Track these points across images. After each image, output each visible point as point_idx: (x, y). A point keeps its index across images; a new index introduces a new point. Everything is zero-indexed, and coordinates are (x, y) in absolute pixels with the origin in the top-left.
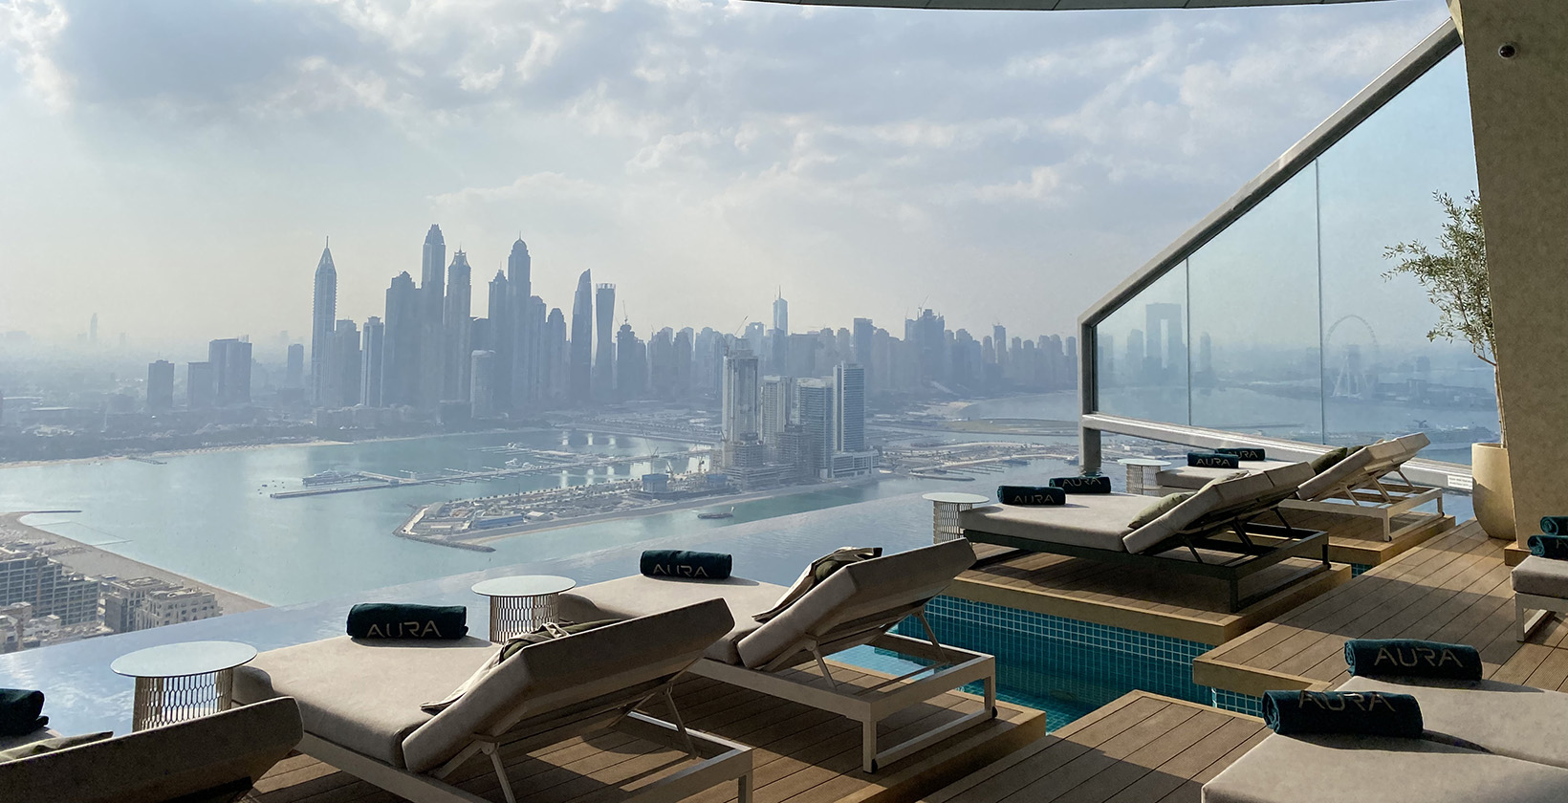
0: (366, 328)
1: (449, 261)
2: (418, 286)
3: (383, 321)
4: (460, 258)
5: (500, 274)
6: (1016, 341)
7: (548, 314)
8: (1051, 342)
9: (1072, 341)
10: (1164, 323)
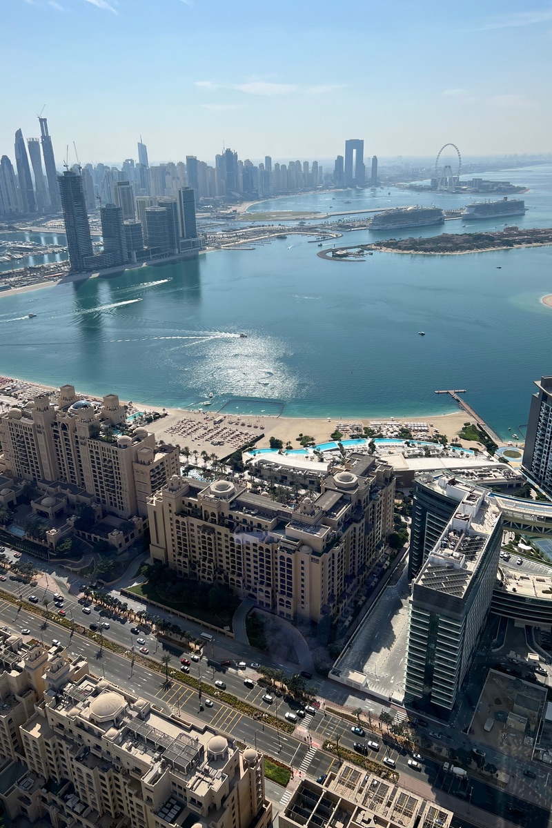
6: (277, 165)
8: (295, 165)
9: (306, 163)
10: (354, 151)
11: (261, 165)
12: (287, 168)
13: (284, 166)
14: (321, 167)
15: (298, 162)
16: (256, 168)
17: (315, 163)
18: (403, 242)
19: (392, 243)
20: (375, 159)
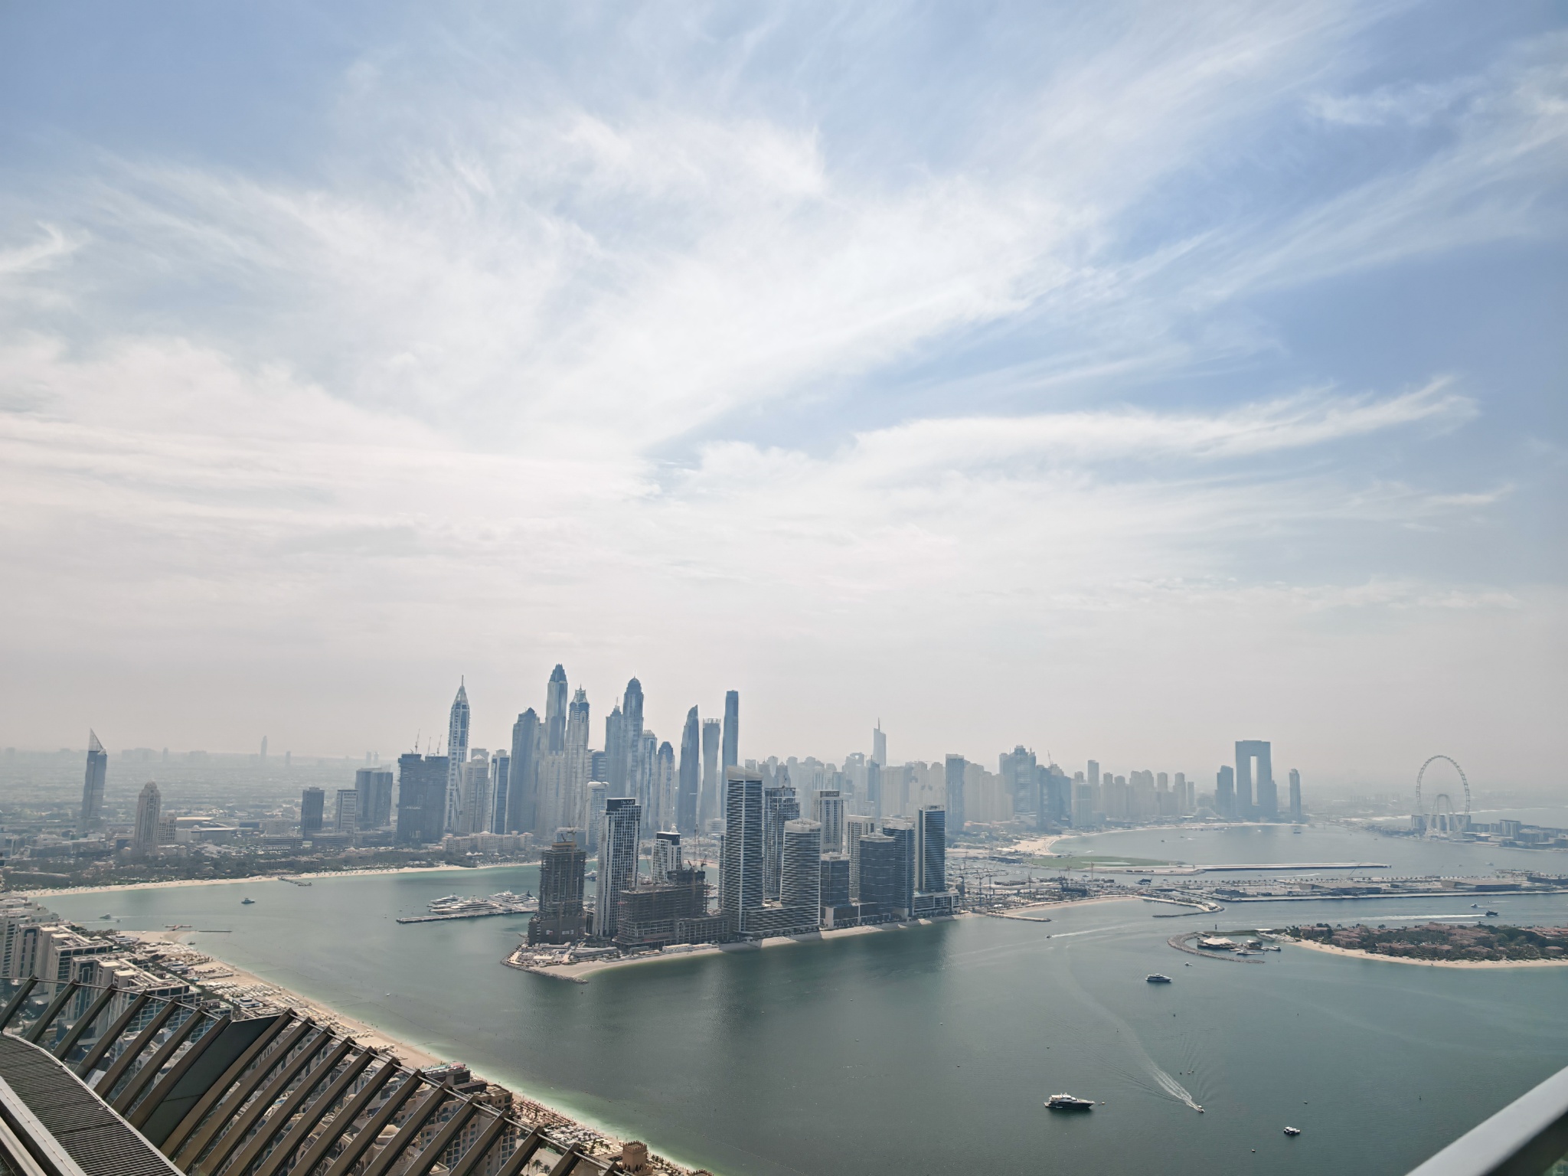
0: (494, 761)
1: (571, 697)
2: (543, 721)
3: (509, 753)
4: (581, 694)
5: (616, 712)
6: (1108, 776)
7: (658, 746)
8: (1142, 778)
9: (1163, 777)
10: (1254, 760)
11: (1080, 775)
12: (1127, 782)
13: (1121, 779)
14: (1191, 785)
15: (1148, 773)
16: (1068, 779)
17: (1181, 777)
18: (1345, 933)
19: (1322, 932)
20: (1294, 776)
